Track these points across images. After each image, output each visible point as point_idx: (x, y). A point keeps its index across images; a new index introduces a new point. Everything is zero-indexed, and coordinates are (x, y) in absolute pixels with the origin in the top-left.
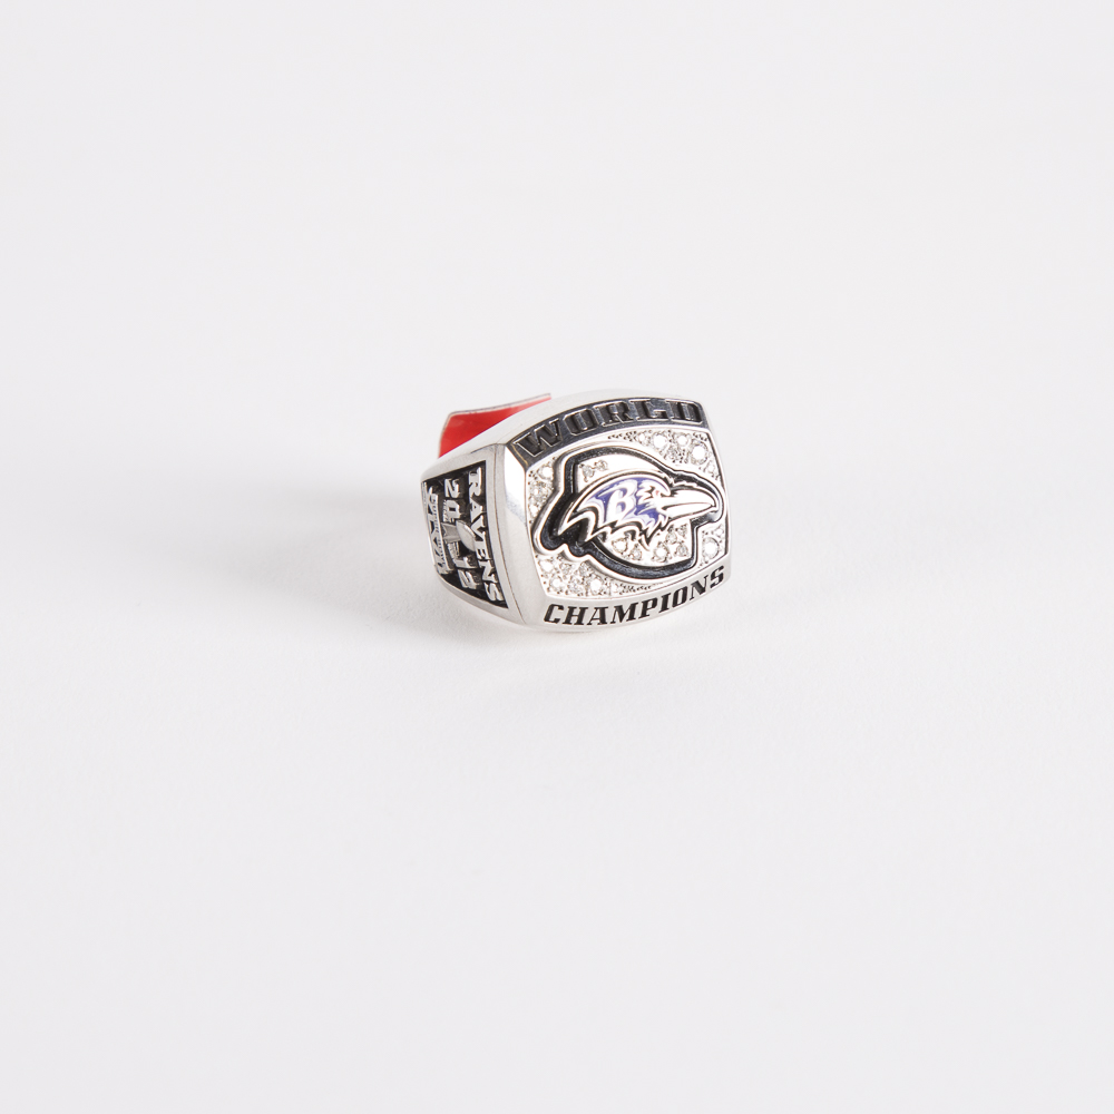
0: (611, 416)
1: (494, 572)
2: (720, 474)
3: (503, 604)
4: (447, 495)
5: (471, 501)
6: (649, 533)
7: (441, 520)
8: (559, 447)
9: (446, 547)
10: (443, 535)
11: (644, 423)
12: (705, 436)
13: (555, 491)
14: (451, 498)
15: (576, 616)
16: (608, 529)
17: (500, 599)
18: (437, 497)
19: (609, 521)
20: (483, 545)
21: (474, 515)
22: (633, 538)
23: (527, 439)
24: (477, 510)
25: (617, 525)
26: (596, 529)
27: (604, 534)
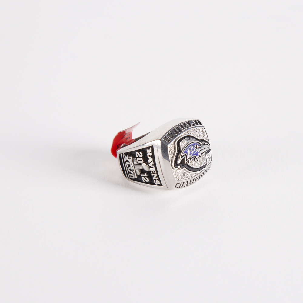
0: (183, 127)
1: (158, 176)
2: (208, 139)
3: (161, 185)
4: (137, 156)
5: (148, 157)
6: (198, 158)
7: (134, 164)
8: (174, 138)
9: (135, 171)
10: (134, 168)
11: (191, 128)
12: (203, 129)
13: (175, 151)
14: (139, 157)
15: (182, 185)
16: (189, 160)
17: (159, 183)
18: (131, 157)
19: (189, 157)
20: (154, 169)
21: (149, 161)
22: (194, 161)
23: (165, 137)
24: (150, 160)
25: (191, 158)
26: (187, 160)
27: (188, 161)
